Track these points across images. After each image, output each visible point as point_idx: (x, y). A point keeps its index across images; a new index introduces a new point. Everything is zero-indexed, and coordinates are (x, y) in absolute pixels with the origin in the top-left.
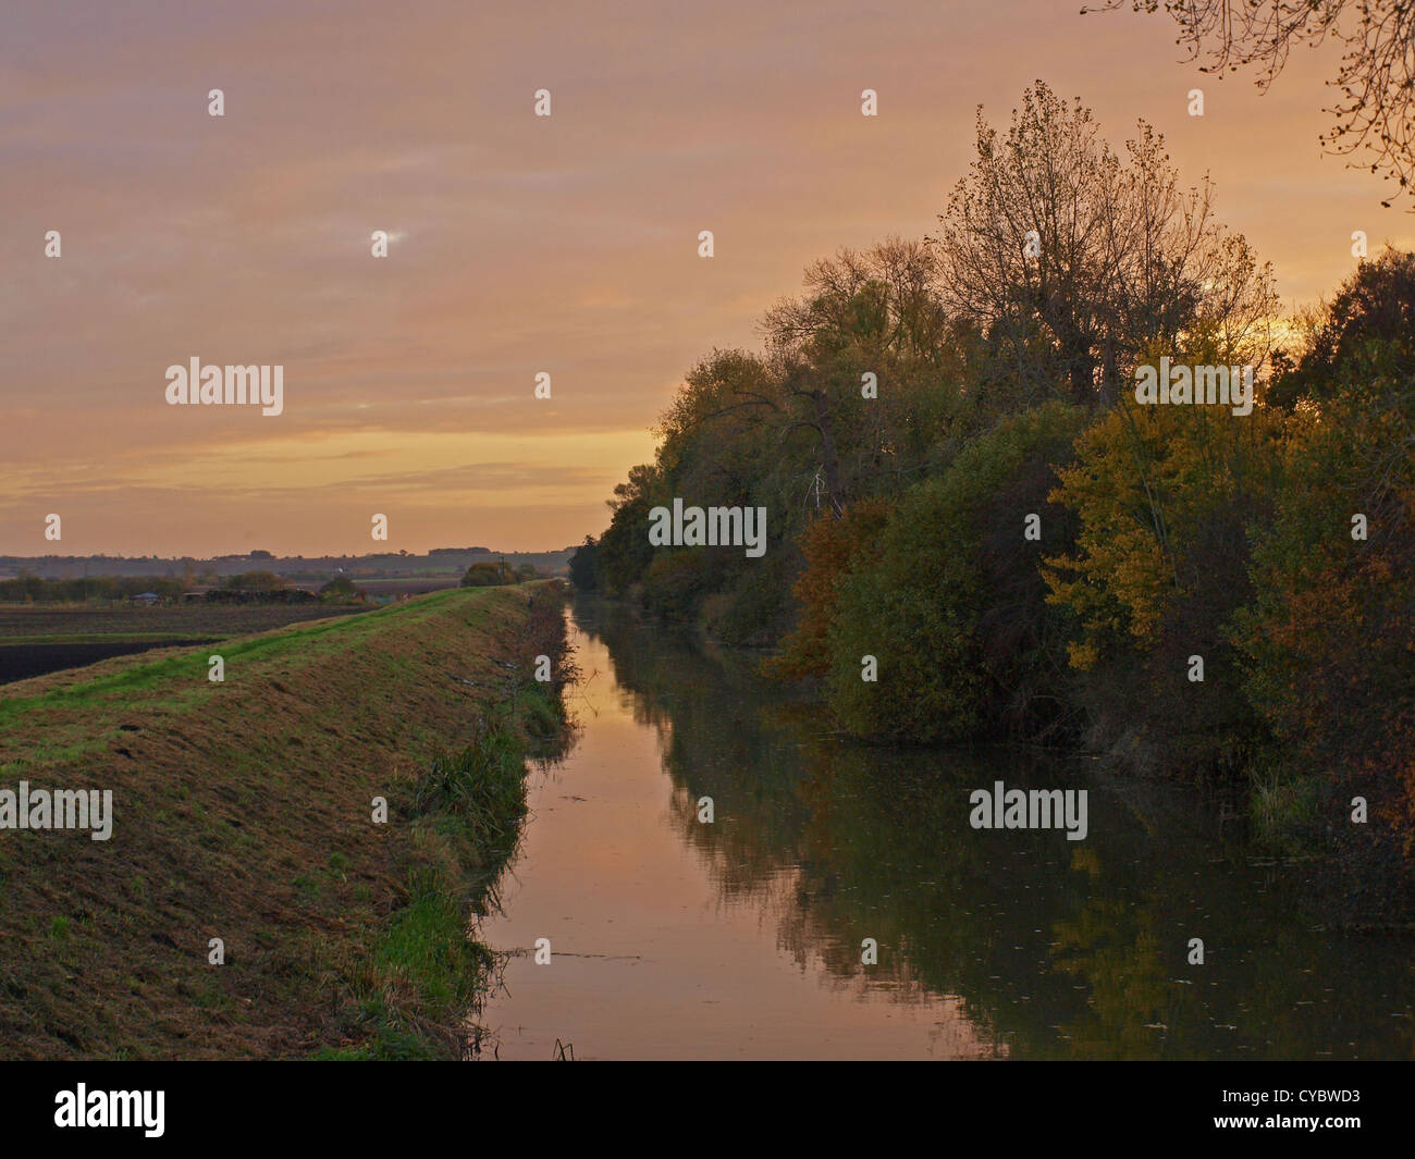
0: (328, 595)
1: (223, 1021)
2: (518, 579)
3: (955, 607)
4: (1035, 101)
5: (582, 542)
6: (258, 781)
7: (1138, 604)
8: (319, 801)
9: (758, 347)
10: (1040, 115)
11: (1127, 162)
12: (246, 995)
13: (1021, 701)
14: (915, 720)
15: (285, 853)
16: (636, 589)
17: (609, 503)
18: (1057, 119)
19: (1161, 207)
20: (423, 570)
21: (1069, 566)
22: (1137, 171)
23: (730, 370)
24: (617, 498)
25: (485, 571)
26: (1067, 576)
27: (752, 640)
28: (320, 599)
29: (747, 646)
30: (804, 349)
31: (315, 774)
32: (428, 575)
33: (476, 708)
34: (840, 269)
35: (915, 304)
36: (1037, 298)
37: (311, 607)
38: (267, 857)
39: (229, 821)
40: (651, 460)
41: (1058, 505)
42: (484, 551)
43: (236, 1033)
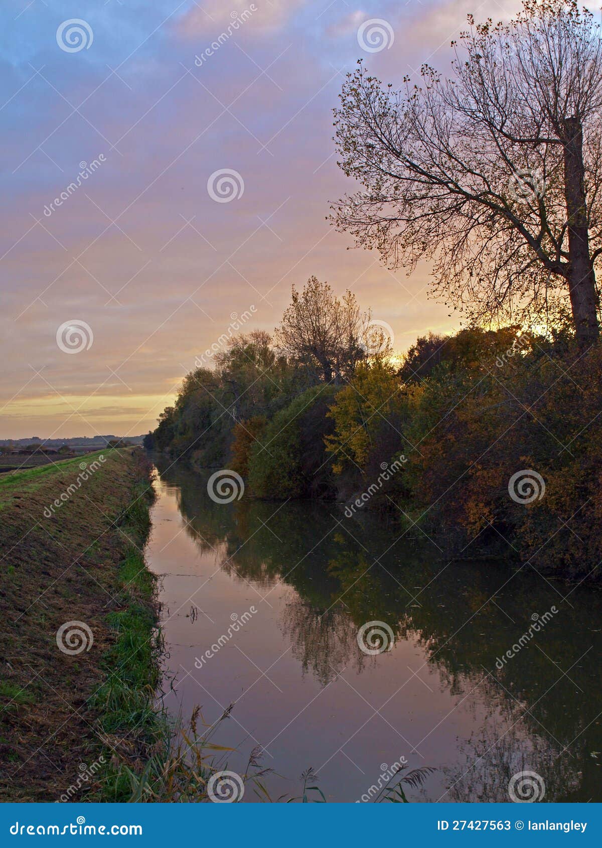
0: (61, 451)
1: (73, 603)
2: (126, 446)
3: (293, 452)
4: (312, 283)
5: (147, 433)
6: (63, 516)
7: (359, 451)
8: (83, 523)
9: (212, 367)
10: (314, 288)
11: (343, 304)
12: (78, 593)
13: (315, 484)
14: (279, 491)
15: (77, 542)
16: (168, 449)
17: (157, 420)
18: (320, 289)
19: (355, 318)
20: (92, 443)
21: (333, 438)
22: (346, 306)
23: (201, 374)
24: (160, 418)
25: (114, 443)
26: (332, 442)
27: (211, 465)
28: (59, 453)
29: (210, 467)
30: (228, 367)
31: (80, 513)
32: (94, 445)
33: (126, 489)
34: (239, 340)
35: (265, 352)
36: (313, 349)
37: (55, 456)
38: (72, 543)
39: (57, 530)
40: (173, 405)
41: (330, 418)
42: (113, 436)
43: (79, 607)
